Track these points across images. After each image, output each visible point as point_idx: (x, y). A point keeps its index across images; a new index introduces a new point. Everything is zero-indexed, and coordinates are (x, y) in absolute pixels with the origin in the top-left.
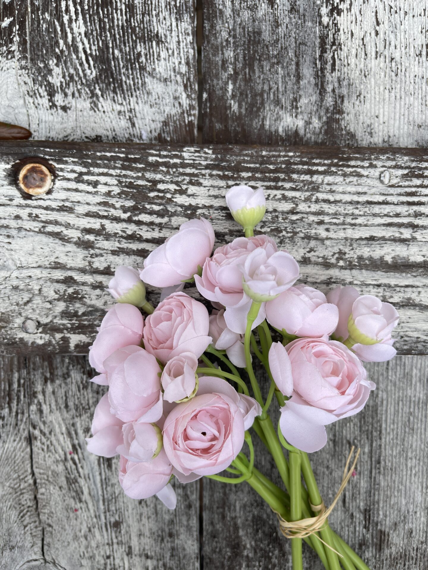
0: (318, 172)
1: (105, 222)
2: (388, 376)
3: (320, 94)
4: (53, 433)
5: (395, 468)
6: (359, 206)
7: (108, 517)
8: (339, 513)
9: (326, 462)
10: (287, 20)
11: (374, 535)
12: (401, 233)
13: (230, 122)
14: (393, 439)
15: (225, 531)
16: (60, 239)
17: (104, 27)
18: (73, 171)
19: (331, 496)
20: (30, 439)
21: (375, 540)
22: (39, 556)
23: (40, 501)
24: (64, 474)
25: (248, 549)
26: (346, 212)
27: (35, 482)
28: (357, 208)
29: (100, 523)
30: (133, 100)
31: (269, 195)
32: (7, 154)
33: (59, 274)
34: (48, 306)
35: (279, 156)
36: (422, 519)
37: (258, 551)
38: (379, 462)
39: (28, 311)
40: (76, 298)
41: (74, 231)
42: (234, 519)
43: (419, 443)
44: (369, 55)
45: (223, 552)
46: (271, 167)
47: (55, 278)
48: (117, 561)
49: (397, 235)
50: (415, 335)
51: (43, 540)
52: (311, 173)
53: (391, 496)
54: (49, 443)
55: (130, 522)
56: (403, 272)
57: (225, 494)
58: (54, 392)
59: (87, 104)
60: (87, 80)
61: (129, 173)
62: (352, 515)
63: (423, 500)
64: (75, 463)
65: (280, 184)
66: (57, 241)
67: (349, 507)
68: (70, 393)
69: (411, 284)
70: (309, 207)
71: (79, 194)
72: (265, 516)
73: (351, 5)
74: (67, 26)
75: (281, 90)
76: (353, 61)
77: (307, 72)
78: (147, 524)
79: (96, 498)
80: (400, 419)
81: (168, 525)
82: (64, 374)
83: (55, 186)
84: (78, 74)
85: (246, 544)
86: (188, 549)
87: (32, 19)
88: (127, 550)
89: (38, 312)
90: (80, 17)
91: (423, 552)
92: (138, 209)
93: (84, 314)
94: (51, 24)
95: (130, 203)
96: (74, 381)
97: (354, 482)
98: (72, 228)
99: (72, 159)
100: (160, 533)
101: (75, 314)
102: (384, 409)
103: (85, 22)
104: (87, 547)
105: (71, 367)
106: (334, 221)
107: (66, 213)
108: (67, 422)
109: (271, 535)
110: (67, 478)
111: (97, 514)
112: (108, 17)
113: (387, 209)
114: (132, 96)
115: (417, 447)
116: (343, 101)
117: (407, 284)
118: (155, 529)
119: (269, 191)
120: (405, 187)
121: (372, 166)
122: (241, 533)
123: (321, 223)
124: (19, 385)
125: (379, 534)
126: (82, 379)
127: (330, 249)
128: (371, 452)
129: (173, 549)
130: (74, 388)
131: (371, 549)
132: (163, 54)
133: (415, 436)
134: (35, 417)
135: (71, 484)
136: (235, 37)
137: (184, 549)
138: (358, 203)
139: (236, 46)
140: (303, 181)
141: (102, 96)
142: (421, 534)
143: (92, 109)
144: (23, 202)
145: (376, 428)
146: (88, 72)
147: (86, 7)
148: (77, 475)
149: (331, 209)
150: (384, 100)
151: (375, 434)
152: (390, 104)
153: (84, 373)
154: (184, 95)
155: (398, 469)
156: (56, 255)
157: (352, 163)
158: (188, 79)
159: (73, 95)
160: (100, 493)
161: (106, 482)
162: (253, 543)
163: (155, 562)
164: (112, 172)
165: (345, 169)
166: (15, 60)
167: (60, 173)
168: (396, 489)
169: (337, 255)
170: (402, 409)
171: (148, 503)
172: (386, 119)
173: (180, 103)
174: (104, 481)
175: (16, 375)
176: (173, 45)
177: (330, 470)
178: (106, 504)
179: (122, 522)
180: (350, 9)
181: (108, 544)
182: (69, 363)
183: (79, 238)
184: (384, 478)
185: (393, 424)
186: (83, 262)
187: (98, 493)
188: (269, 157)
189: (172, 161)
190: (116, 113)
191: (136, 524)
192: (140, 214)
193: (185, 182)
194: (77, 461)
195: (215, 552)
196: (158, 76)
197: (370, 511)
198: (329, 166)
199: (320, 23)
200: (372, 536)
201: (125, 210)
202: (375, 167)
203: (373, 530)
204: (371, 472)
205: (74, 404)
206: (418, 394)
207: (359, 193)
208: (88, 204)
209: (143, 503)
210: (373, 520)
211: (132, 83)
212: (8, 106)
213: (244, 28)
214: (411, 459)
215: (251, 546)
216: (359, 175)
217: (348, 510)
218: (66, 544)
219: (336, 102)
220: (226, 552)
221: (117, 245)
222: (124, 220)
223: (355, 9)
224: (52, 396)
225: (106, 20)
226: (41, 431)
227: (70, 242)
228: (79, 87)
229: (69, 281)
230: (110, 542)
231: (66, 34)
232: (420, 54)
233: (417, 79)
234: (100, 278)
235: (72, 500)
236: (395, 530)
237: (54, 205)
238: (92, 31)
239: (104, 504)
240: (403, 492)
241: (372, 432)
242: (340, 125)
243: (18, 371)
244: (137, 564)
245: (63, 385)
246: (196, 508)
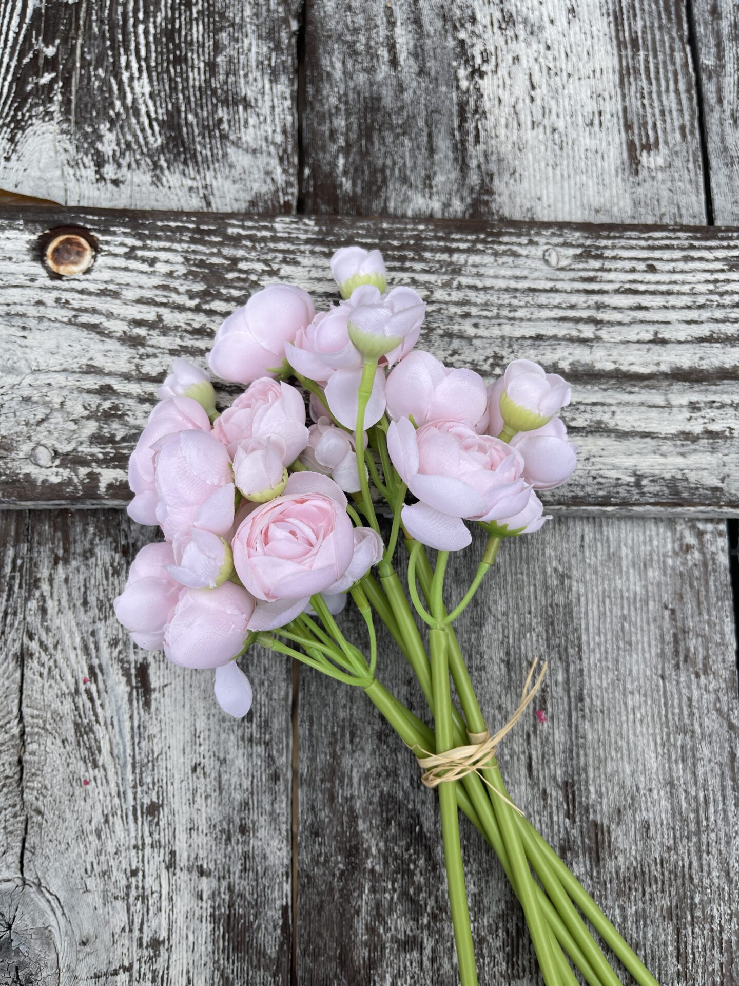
0: (458, 250)
1: (163, 311)
2: (584, 558)
3: (462, 170)
4: (59, 647)
5: (609, 710)
6: (518, 295)
7: (139, 795)
8: (523, 788)
9: (496, 698)
10: (414, 84)
11: (585, 830)
12: (580, 331)
13: (341, 204)
14: (600, 661)
15: (334, 823)
16: (98, 333)
17: (176, 89)
18: (123, 244)
19: (507, 758)
20: (22, 658)
21: (586, 840)
22: (14, 873)
23: (26, 766)
24: (71, 718)
25: (374, 857)
26: (501, 302)
27: (23, 733)
28: (515, 297)
29: (124, 807)
30: (209, 175)
31: (393, 279)
32: (34, 222)
33: (92, 382)
34: (73, 426)
35: (406, 230)
36: (663, 803)
37: (390, 860)
38: (581, 699)
39: (41, 435)
40: (115, 416)
41: (118, 322)
42: (350, 799)
43: (642, 666)
44: (523, 126)
45: (332, 864)
46: (395, 243)
47: (86, 387)
48: (149, 881)
49: (575, 333)
50: (614, 474)
51: (24, 841)
52: (450, 251)
53: (606, 758)
54: (52, 663)
55: (176, 806)
56: (586, 383)
57: (334, 755)
58: (66, 580)
59: (148, 178)
60: (149, 150)
61: (200, 248)
62: (545, 791)
63: (660, 768)
64: (91, 699)
65: (408, 264)
66: (93, 335)
67: (538, 778)
68: (93, 581)
69: (599, 400)
70: (449, 295)
71: (129, 274)
72: (400, 795)
73: (497, 66)
74: (126, 84)
75: (408, 164)
76: (502, 132)
77: (443, 144)
78: (203, 810)
79: (121, 762)
80: (608, 626)
81: (239, 812)
82: (85, 552)
83: (97, 264)
84: (137, 142)
85: (370, 847)
86: (272, 858)
87: (81, 75)
88: (167, 859)
89: (56, 435)
90: (145, 75)
91: (672, 867)
92: (210, 294)
93: (124, 439)
94: (105, 82)
95: (199, 287)
96: (99, 563)
97: (545, 734)
98: (116, 318)
99: (122, 229)
100: (225, 826)
101: (111, 440)
102: (583, 610)
103: (151, 81)
104: (99, 853)
105: (97, 541)
106: (485, 313)
107: (109, 299)
108: (84, 629)
109: (411, 830)
110: (77, 725)
111: (122, 790)
112: (181, 76)
113: (557, 299)
114: (209, 168)
115: (639, 673)
116: (492, 179)
117: (595, 400)
118: (216, 818)
119: (393, 274)
120: (579, 270)
121: (531, 242)
122: (362, 826)
123: (467, 315)
124: (14, 569)
125: (592, 829)
126: (113, 559)
127: (480, 351)
128: (567, 681)
129: (246, 856)
130: (99, 573)
131: (581, 857)
132: (252, 121)
133: (635, 656)
134: (34, 620)
135: (81, 736)
136: (346, 103)
137: (265, 857)
138: (516, 290)
139: (348, 114)
140: (439, 261)
141: (168, 168)
142: (665, 832)
143: (153, 183)
144: (50, 283)
145: (573, 642)
146: (151, 139)
147: (153, 64)
148: (93, 718)
149: (481, 298)
150: (547, 179)
151: (571, 651)
152: (555, 183)
153: (116, 550)
154: (279, 170)
155: (612, 711)
156: (88, 356)
157: (505, 239)
158: (285, 151)
159: (129, 166)
160: (129, 751)
161: (139, 732)
162: (382, 844)
163: (214, 883)
164: (176, 246)
165: (495, 246)
166: (54, 122)
167: (105, 247)
168: (613, 746)
169: (491, 361)
170: (611, 611)
171: (207, 770)
172: (551, 201)
173: (273, 179)
174: (136, 730)
175: (11, 552)
176: (266, 110)
177: (504, 712)
178: (138, 771)
179: (162, 805)
180: (496, 72)
181: (135, 847)
182: (94, 534)
183: (125, 332)
184: (592, 726)
185: (599, 635)
186: (128, 365)
187: (125, 752)
188: (391, 231)
189: (259, 234)
190: (186, 189)
191: (185, 808)
192: (213, 300)
193: (277, 260)
194: (95, 695)
195: (317, 863)
196: (245, 146)
197: (573, 786)
198: (474, 242)
199: (458, 87)
200: (581, 832)
201: (191, 295)
202: (537, 244)
203: (581, 821)
204: (570, 717)
205: (98, 599)
206: (632, 587)
207: (517, 278)
208: (141, 287)
209: (198, 770)
210: (580, 803)
211: (209, 153)
212: (40, 178)
213: (358, 93)
214: (632, 693)
215: (379, 850)
216: (515, 255)
217: (537, 784)
218: (63, 846)
219: (483, 180)
220: (337, 863)
221: (178, 341)
222: (190, 309)
223: (503, 71)
224: (64, 587)
225: (179, 80)
226: (41, 643)
227: (111, 337)
228: (138, 157)
229: (105, 391)
230: (140, 843)
231: (125, 94)
232: (592, 124)
233: (589, 154)
234: (150, 387)
235: (81, 763)
236: (618, 824)
237: (92, 287)
238: (159, 91)
239: (134, 772)
240: (625, 752)
241: (566, 648)
242: (490, 208)
243: (15, 546)
244: (183, 886)
245: (83, 568)
246: (286, 781)
